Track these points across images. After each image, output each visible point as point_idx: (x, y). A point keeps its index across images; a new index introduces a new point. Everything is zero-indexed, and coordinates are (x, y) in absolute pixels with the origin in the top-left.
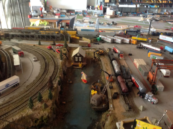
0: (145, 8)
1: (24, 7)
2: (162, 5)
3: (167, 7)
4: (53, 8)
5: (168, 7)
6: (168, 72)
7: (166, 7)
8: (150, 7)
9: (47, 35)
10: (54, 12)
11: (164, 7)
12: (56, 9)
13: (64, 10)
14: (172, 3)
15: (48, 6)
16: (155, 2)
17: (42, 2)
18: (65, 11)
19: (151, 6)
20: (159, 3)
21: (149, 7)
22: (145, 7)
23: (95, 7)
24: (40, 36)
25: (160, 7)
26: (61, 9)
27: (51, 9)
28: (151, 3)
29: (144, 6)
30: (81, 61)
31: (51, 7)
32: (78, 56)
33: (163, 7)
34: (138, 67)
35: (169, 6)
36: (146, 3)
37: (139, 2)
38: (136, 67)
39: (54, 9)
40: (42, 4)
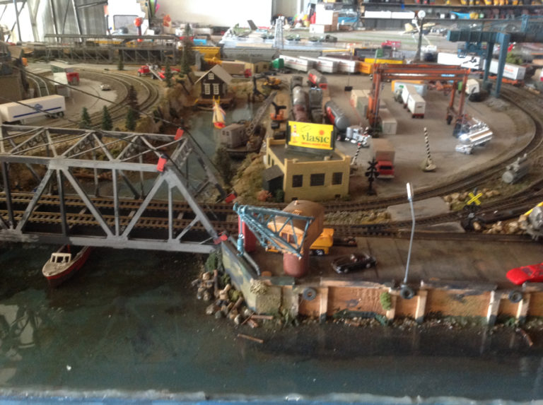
0: (442, 20)
1: (92, 19)
2: (492, 13)
3: (507, 19)
4: (173, 23)
5: (510, 17)
6: (421, 103)
7: (505, 17)
8: (457, 17)
9: (139, 49)
10: (177, 34)
11: (497, 18)
12: (183, 26)
13: (203, 27)
14: (521, 5)
15: (158, 15)
16: (471, 2)
17: (141, 5)
18: (207, 31)
19: (459, 14)
20: (481, 5)
21: (453, 17)
22: (442, 16)
23: (294, 20)
24: (123, 52)
25: (485, 17)
26: (197, 26)
27: (167, 25)
28: (460, 5)
29: (439, 15)
30: (218, 94)
31: (169, 19)
32: (211, 82)
33: (494, 17)
34: (355, 106)
35: (514, 13)
36: (445, 5)
37: (425, 2)
38: (352, 105)
39: (175, 25)
40: (143, 10)
